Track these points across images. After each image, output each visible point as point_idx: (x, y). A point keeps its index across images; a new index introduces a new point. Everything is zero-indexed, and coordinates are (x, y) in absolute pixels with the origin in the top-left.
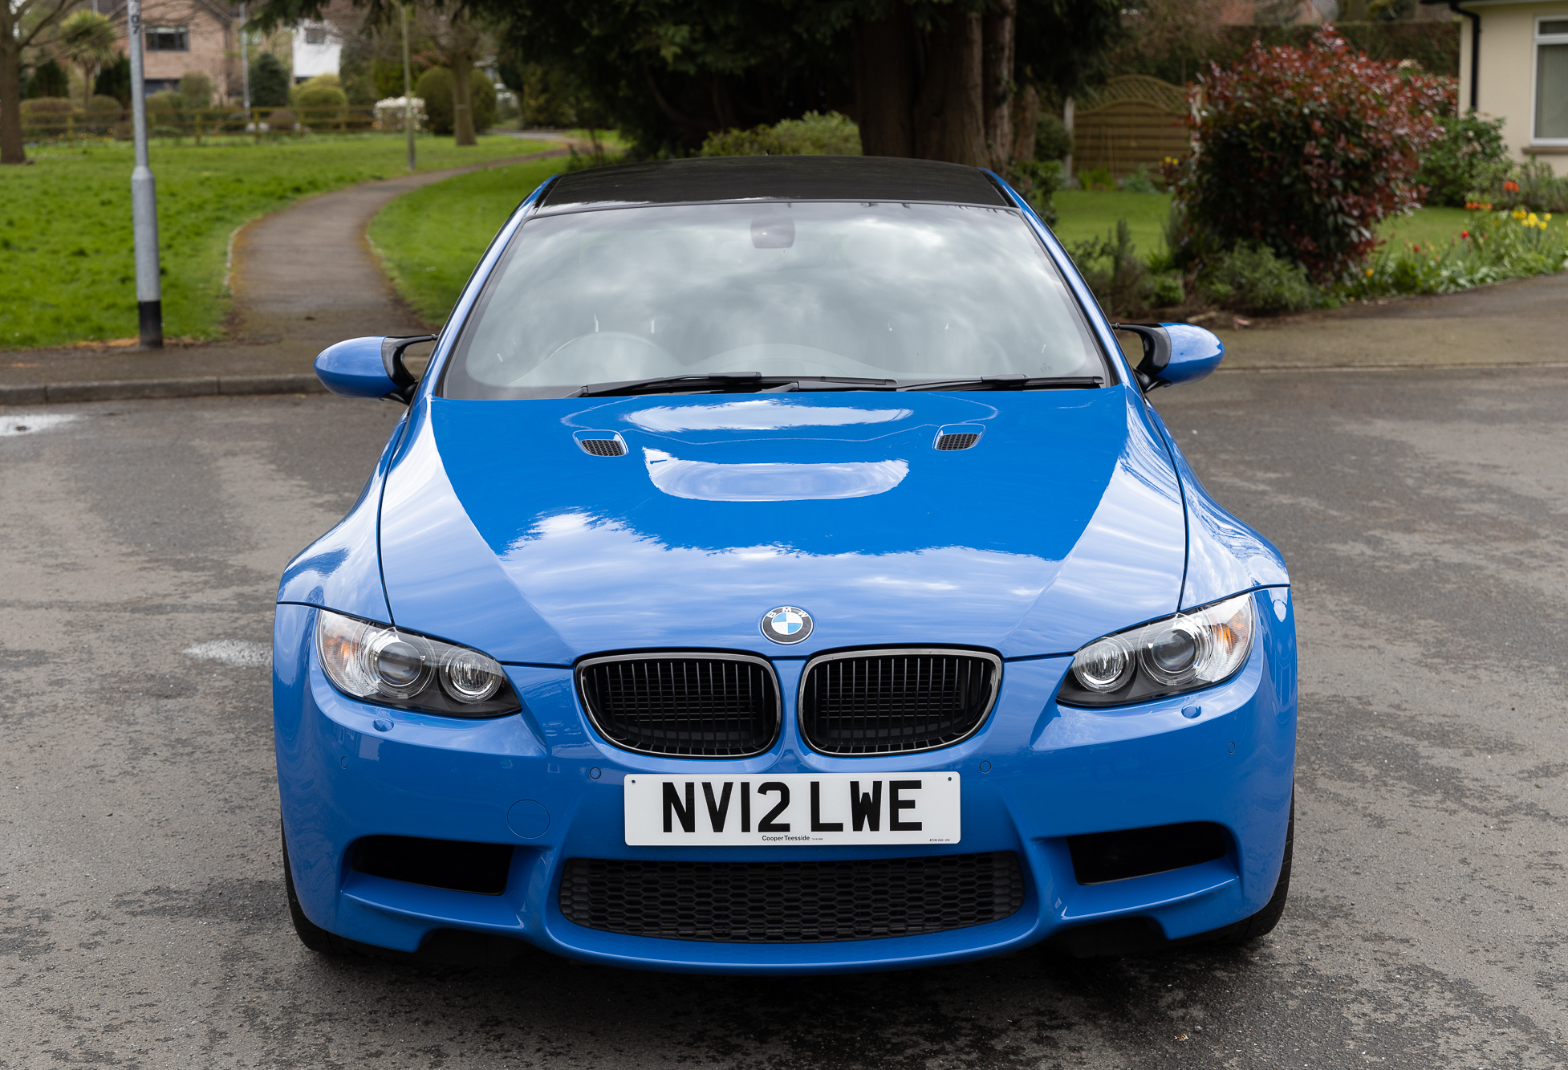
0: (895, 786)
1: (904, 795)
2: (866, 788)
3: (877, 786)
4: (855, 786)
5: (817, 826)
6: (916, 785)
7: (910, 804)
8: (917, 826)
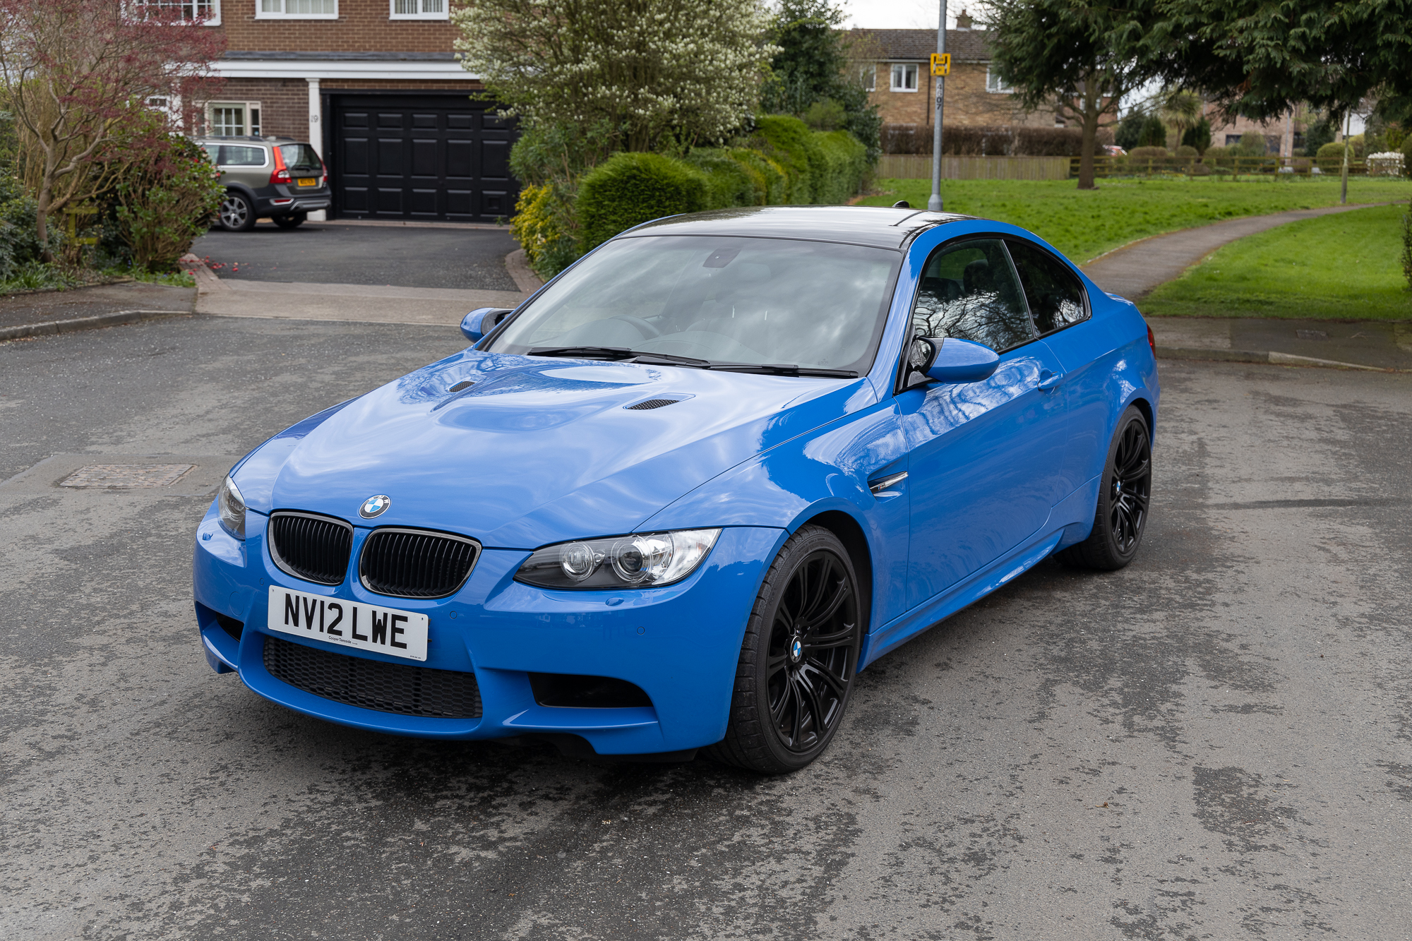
0: (395, 618)
1: (399, 624)
2: (380, 616)
3: (385, 615)
4: (374, 613)
5: (355, 636)
6: (405, 619)
7: (401, 631)
8: (403, 646)
